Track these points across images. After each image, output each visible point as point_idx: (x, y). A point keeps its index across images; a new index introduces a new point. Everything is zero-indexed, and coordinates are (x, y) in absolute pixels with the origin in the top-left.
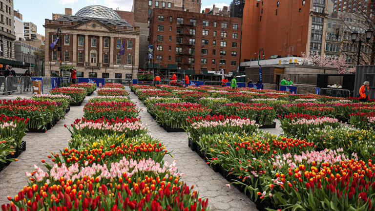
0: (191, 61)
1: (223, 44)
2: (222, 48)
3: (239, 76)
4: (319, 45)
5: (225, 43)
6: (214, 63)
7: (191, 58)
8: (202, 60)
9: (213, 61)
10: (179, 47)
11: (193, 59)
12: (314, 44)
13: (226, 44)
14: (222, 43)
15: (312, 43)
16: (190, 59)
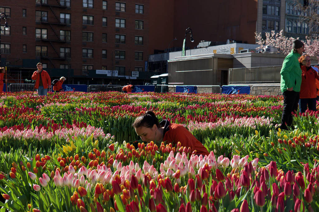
0: (65, 53)
1: (120, 23)
2: (118, 30)
3: (157, 76)
4: (277, 24)
5: (123, 21)
6: (105, 56)
7: (65, 48)
8: (84, 51)
9: (104, 52)
10: (41, 29)
11: (67, 50)
12: (268, 22)
13: (125, 24)
14: (117, 21)
15: (264, 20)
16: (62, 50)
